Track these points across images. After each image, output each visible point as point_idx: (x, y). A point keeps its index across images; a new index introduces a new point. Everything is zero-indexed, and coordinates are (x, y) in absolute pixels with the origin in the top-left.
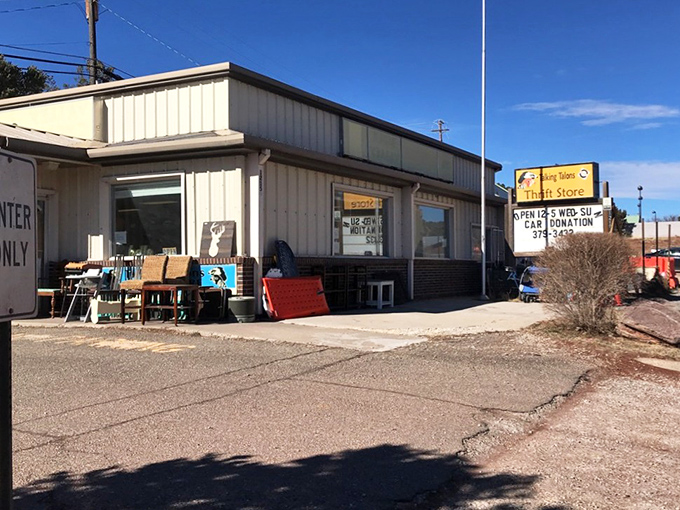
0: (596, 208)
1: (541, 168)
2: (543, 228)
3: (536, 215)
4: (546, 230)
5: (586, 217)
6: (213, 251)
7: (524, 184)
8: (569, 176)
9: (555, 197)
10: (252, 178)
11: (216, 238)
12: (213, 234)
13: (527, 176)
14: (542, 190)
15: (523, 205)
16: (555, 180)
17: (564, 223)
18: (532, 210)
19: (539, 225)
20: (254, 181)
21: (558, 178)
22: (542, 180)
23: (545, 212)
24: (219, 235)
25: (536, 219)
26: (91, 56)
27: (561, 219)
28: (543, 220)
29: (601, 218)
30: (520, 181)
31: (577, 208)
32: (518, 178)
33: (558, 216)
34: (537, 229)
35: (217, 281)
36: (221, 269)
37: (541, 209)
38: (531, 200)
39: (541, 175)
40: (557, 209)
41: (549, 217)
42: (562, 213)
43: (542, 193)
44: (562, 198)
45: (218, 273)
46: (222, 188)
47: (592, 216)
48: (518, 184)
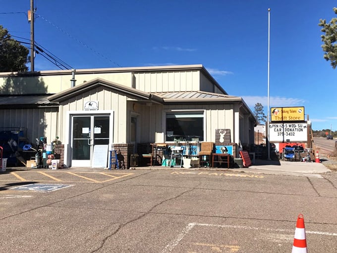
0: (304, 125)
1: (282, 108)
2: (282, 131)
3: (279, 126)
4: (283, 133)
5: (300, 128)
6: (222, 140)
7: (275, 114)
8: (294, 112)
9: (288, 119)
10: (236, 113)
11: (222, 136)
12: (221, 134)
13: (275, 111)
14: (282, 116)
15: (273, 122)
16: (288, 113)
17: (291, 130)
18: (277, 124)
19: (280, 130)
20: (237, 114)
21: (289, 112)
22: (282, 112)
23: (283, 125)
24: (224, 134)
25: (279, 128)
26: (31, 39)
27: (289, 128)
28: (282, 128)
29: (306, 129)
30: (273, 113)
31: (297, 124)
32: (272, 111)
33: (288, 127)
34: (279, 132)
35: (223, 152)
36: (225, 147)
37: (281, 124)
38: (277, 120)
39: (282, 110)
40: (288, 124)
41: (285, 127)
42: (290, 126)
43: (282, 118)
44: (291, 120)
45: (224, 149)
46: (224, 116)
47: (303, 128)
48: (272, 114)
